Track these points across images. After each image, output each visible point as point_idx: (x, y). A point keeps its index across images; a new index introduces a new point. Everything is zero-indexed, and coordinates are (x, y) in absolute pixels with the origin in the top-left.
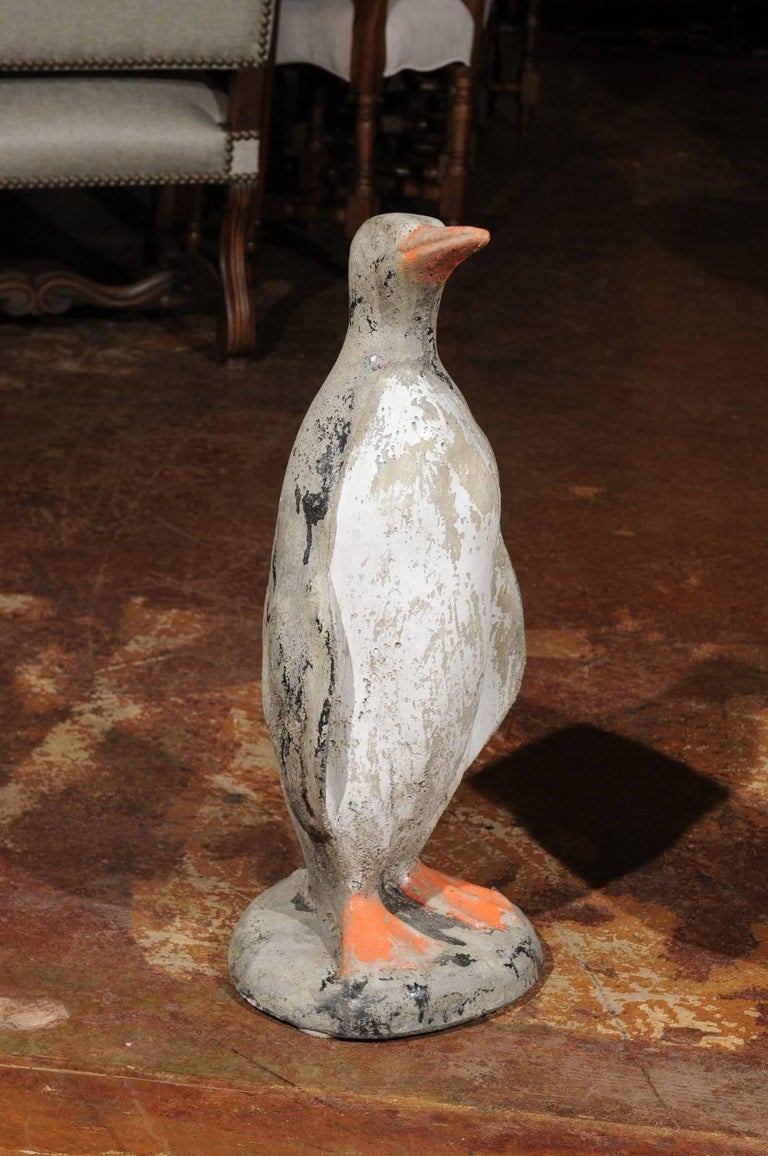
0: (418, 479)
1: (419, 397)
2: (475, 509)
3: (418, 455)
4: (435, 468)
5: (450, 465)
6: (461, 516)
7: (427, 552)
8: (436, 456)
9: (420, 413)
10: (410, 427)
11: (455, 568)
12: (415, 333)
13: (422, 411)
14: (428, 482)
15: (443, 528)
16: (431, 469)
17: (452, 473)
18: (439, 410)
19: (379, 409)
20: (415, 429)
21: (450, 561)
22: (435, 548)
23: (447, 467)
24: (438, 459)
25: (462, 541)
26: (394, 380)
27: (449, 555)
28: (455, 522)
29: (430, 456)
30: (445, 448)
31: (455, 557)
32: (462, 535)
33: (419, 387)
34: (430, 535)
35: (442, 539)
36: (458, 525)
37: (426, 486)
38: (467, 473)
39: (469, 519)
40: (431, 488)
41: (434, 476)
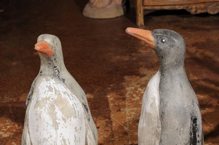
0: (44, 107)
1: (49, 85)
2: (64, 117)
3: (45, 101)
4: (49, 105)
5: (55, 105)
6: (58, 118)
7: (47, 127)
8: (50, 102)
9: (47, 89)
10: (44, 93)
11: (56, 132)
12: (50, 67)
13: (48, 89)
14: (47, 108)
15: (52, 121)
16: (48, 105)
17: (56, 107)
18: (54, 89)
19: (39, 86)
20: (45, 94)
21: (55, 130)
22: (49, 126)
23: (54, 105)
24: (50, 103)
25: (59, 125)
26: (45, 79)
27: (54, 128)
28: (56, 120)
29: (48, 102)
30: (53, 100)
31: (56, 129)
32: (59, 123)
33: (50, 82)
34: (47, 122)
35: (52, 124)
36: (58, 121)
37: (46, 110)
38: (62, 107)
39: (61, 119)
40: (48, 110)
41: (49, 107)
